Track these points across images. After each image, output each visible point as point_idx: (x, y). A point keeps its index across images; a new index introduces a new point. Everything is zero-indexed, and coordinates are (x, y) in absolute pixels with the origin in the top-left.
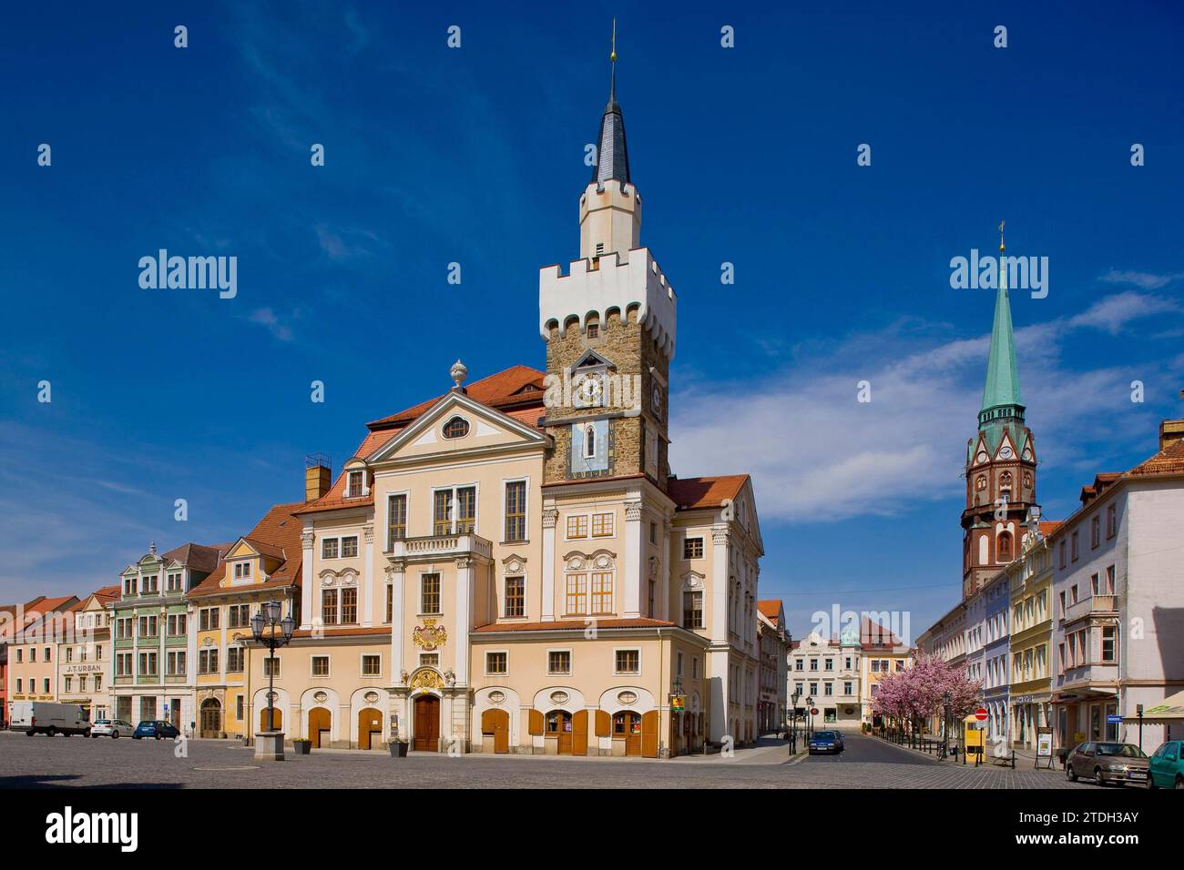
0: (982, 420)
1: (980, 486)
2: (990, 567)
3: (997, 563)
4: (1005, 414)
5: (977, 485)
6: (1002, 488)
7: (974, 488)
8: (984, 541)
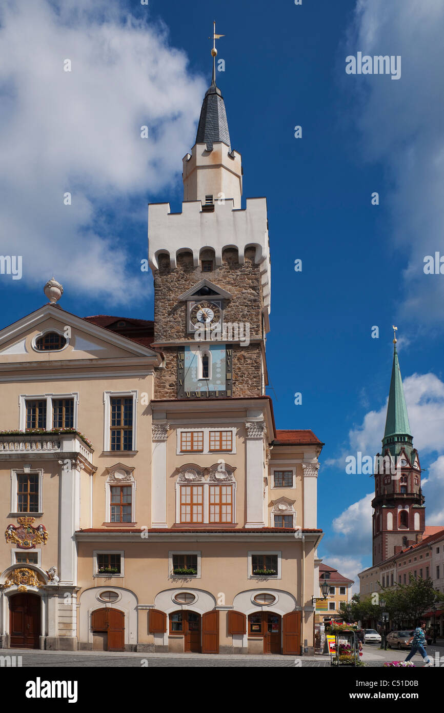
0: (386, 443)
1: (386, 482)
2: (394, 532)
3: (399, 529)
4: (401, 440)
5: (384, 481)
6: (401, 484)
7: (382, 483)
8: (390, 516)
